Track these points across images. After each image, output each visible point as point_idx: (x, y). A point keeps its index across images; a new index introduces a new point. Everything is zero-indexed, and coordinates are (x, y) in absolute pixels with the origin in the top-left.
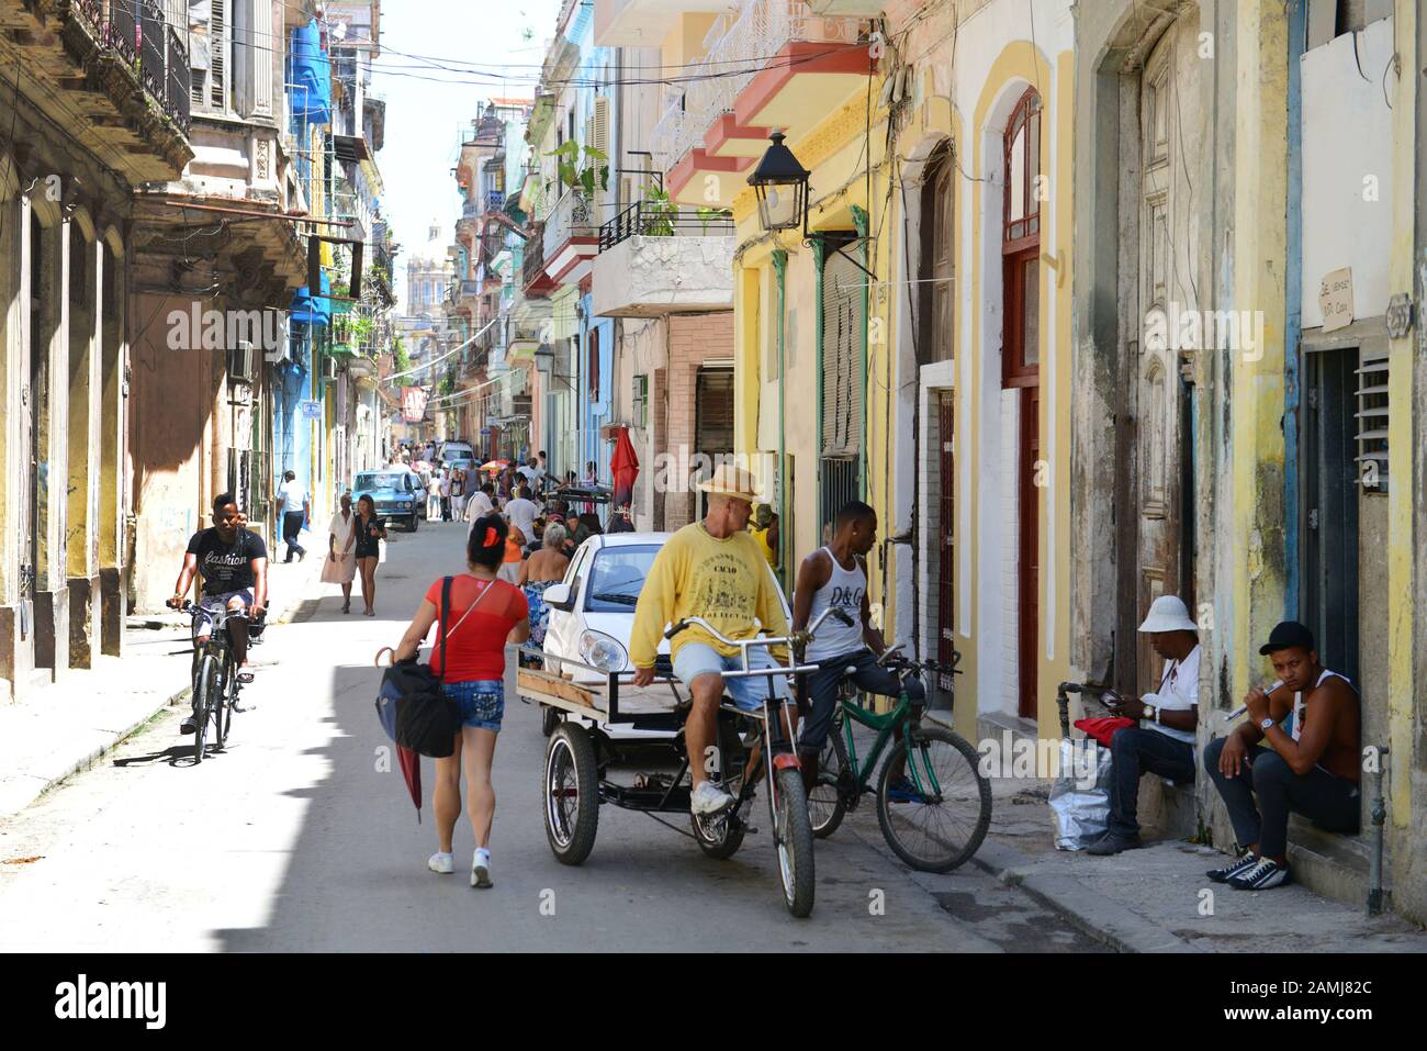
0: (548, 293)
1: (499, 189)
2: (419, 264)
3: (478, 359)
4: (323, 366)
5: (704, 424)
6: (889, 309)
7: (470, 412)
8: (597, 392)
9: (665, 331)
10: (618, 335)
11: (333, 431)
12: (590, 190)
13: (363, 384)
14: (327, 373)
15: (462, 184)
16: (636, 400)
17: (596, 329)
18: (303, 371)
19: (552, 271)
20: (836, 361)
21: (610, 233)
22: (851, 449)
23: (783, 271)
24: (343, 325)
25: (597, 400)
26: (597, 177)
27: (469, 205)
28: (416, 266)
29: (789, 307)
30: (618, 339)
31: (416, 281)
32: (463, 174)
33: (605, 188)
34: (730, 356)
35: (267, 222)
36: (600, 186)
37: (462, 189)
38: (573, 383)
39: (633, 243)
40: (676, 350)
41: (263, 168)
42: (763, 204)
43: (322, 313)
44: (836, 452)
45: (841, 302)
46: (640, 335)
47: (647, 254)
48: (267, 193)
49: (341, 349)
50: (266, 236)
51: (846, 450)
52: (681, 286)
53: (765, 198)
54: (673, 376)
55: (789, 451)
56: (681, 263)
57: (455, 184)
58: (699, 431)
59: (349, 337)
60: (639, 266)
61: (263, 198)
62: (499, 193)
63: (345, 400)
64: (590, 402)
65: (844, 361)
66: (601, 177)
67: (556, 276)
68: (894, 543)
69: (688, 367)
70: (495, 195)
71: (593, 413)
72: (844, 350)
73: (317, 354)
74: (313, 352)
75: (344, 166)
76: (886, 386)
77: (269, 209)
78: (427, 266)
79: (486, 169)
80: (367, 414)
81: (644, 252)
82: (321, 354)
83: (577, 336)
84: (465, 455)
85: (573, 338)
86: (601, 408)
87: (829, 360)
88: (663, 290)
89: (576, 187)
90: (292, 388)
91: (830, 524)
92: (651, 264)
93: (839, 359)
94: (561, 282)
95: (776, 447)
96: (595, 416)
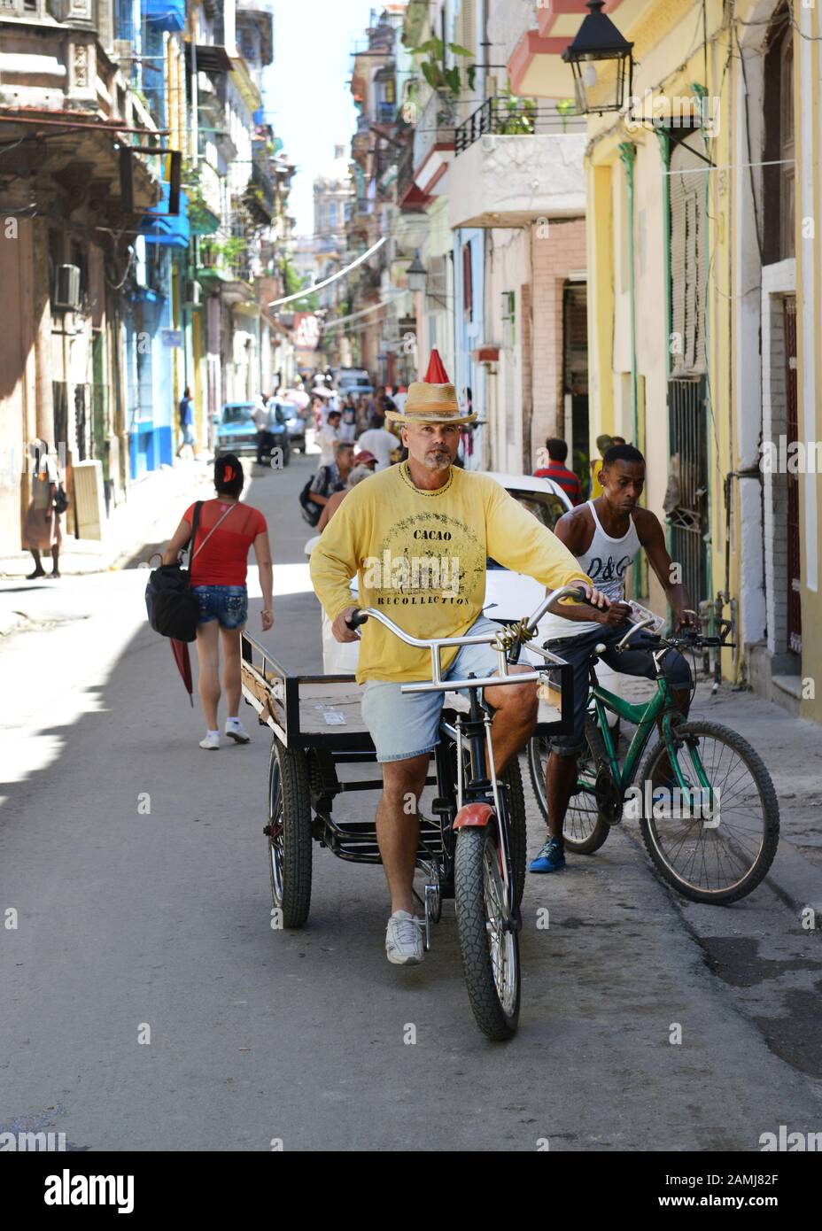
0: (425, 206)
1: (390, 100)
2: (325, 185)
3: (371, 281)
4: (185, 292)
5: (572, 343)
6: (730, 202)
7: (369, 337)
8: (471, 312)
9: (529, 242)
10: (489, 248)
11: (202, 361)
12: (456, 90)
13: (239, 309)
14: (190, 298)
15: (357, 97)
16: (504, 319)
17: (469, 244)
18: (161, 298)
19: (422, 182)
20: (683, 266)
21: (465, 135)
22: (699, 368)
23: (632, 166)
24: (208, 248)
25: (471, 321)
26: (463, 76)
27: (363, 120)
28: (321, 186)
29: (639, 208)
30: (488, 253)
31: (322, 203)
32: (357, 86)
33: (471, 86)
34: (583, 267)
35: (87, 134)
36: (467, 87)
37: (357, 103)
38: (450, 302)
39: (484, 145)
40: (539, 263)
41: (81, 76)
42: (579, 83)
43: (177, 235)
44: (684, 372)
45: (687, 198)
46: (508, 247)
47: (500, 156)
48: (87, 104)
49: (207, 273)
50: (87, 149)
51: (694, 369)
52: (538, 192)
53: (581, 76)
54: (538, 292)
55: (641, 372)
56: (538, 165)
57: (351, 98)
58: (568, 351)
59: (215, 261)
60: (491, 170)
61: (82, 109)
62: (389, 104)
63: (217, 327)
64: (465, 323)
65: (691, 266)
66: (467, 76)
67: (426, 188)
68: (738, 478)
69: (553, 281)
70: (386, 107)
71: (468, 334)
72: (692, 253)
73: (178, 280)
74: (174, 277)
75: (211, 76)
76: (727, 294)
77: (89, 120)
78: (333, 186)
79: (377, 78)
80: (248, 342)
81: (496, 154)
82: (184, 278)
83: (452, 252)
84: (363, 382)
85: (449, 255)
86: (475, 329)
87: (677, 266)
88: (519, 195)
89: (441, 89)
90: (150, 315)
91: (678, 455)
92: (504, 167)
93: (686, 265)
94: (433, 193)
95: (629, 368)
96: (470, 338)
